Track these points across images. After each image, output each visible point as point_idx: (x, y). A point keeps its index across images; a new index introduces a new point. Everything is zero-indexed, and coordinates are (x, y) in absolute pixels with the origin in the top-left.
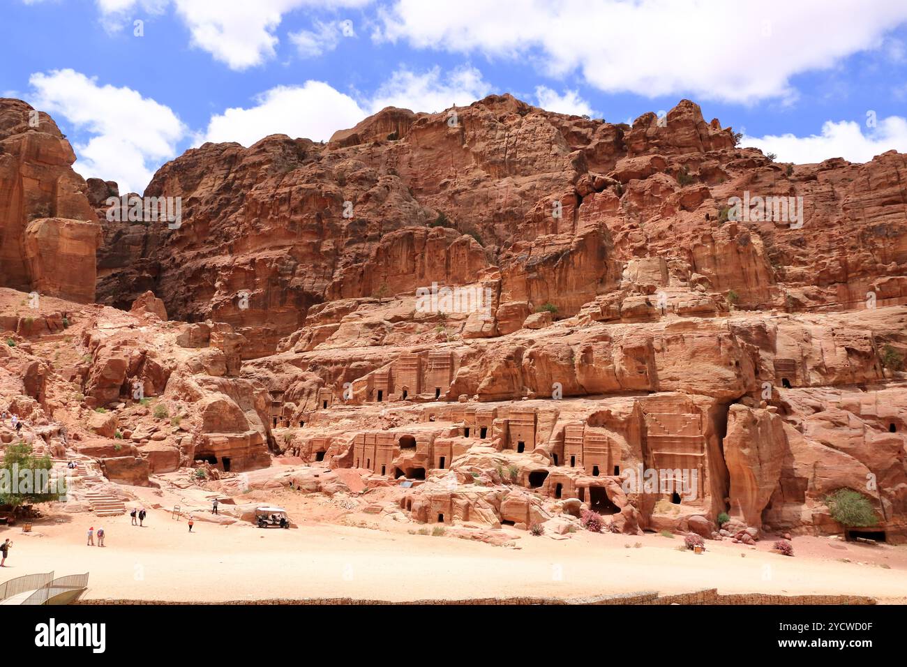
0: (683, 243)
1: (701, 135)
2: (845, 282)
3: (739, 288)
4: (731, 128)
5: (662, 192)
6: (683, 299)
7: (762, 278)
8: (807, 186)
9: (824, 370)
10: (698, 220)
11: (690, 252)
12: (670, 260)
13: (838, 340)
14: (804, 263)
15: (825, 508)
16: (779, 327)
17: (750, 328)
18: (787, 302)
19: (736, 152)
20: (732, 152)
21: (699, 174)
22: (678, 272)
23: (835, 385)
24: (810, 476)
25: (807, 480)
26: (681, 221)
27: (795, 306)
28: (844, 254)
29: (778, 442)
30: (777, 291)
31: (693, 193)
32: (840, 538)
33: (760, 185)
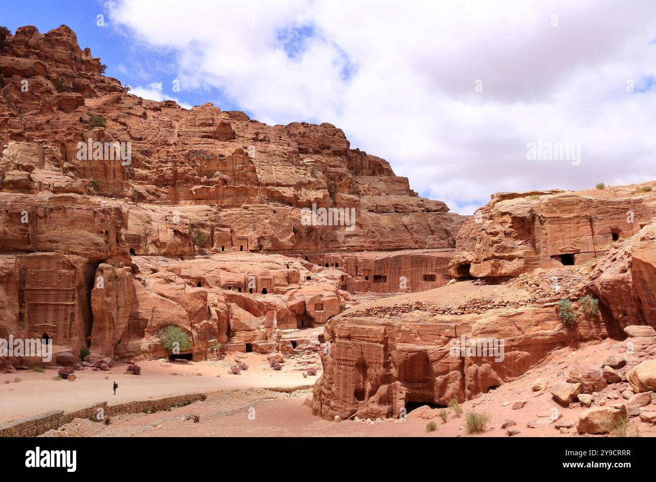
0: (57, 137)
1: (75, 57)
2: (174, 185)
3: (100, 179)
4: (99, 59)
5: (42, 93)
6: (58, 180)
7: (118, 174)
8: (154, 114)
9: (159, 244)
10: (72, 121)
11: (63, 145)
12: (47, 148)
13: (169, 224)
14: (149, 168)
15: (158, 339)
16: (130, 211)
17: (110, 209)
18: (134, 194)
19: (102, 78)
20: (99, 77)
21: (72, 86)
22: (53, 158)
23: (165, 255)
24: (149, 318)
25: (147, 321)
26: (58, 119)
27: (139, 198)
28: (176, 166)
29: (130, 293)
30: (128, 186)
31: (71, 99)
32: (166, 360)
33: (122, 105)
